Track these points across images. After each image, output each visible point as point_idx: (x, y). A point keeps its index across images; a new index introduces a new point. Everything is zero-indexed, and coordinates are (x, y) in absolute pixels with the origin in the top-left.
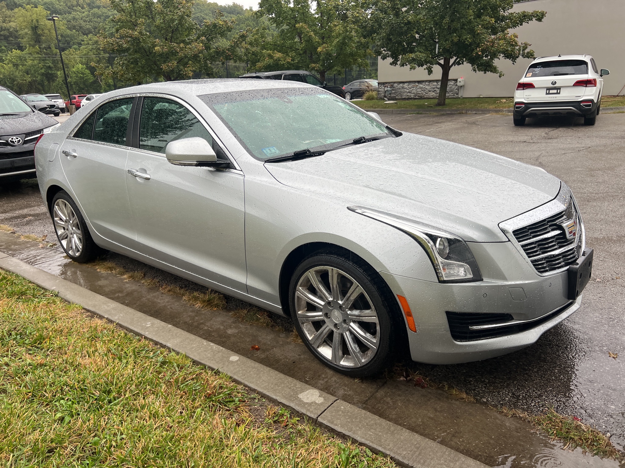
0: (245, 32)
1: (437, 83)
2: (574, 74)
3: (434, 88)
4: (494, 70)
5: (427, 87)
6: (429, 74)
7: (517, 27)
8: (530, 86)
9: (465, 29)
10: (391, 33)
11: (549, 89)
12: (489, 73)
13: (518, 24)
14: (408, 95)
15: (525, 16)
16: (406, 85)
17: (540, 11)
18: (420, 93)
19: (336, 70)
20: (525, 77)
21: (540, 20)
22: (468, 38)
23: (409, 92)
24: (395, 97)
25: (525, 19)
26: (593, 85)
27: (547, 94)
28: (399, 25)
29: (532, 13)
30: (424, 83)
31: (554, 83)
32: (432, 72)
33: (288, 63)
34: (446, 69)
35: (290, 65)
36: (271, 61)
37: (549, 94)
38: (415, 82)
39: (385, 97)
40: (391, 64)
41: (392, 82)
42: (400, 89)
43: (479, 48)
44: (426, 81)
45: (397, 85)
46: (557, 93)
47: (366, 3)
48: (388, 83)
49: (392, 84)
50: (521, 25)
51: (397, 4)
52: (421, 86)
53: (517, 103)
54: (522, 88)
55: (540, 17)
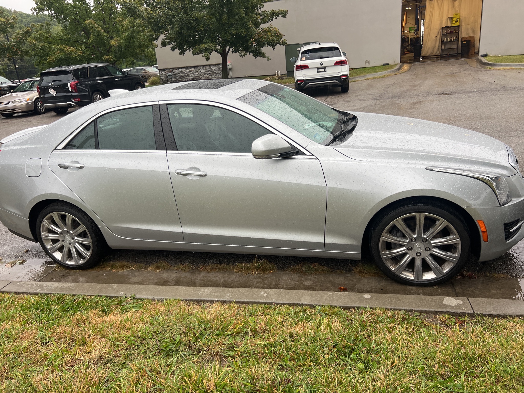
0: (29, 28)
1: (210, 67)
2: (333, 57)
3: (208, 72)
4: (263, 55)
5: (202, 71)
6: (207, 60)
7: (270, 22)
8: (305, 67)
9: (239, 24)
10: (182, 28)
11: (318, 68)
12: (259, 58)
13: (269, 19)
14: (187, 79)
15: (273, 14)
16: (184, 70)
17: (283, 10)
18: (197, 76)
19: (130, 60)
20: (301, 60)
21: (284, 16)
22: (243, 32)
23: (188, 76)
24: (176, 80)
25: (274, 15)
26: (346, 64)
27: (318, 72)
28: (189, 21)
29: (278, 12)
30: (199, 68)
31: (322, 64)
32: (209, 58)
33: (79, 55)
34: (224, 56)
35: (82, 57)
36: (62, 55)
37: (319, 72)
38: (191, 67)
39: (168, 81)
40: (180, 54)
41: (171, 68)
42: (179, 74)
43: (253, 39)
44: (201, 66)
45: (176, 70)
46: (324, 71)
47: (160, 2)
48: (168, 69)
49: (172, 69)
50: (272, 20)
51: (186, 4)
52: (197, 70)
53: (298, 80)
54: (300, 69)
55: (284, 14)
